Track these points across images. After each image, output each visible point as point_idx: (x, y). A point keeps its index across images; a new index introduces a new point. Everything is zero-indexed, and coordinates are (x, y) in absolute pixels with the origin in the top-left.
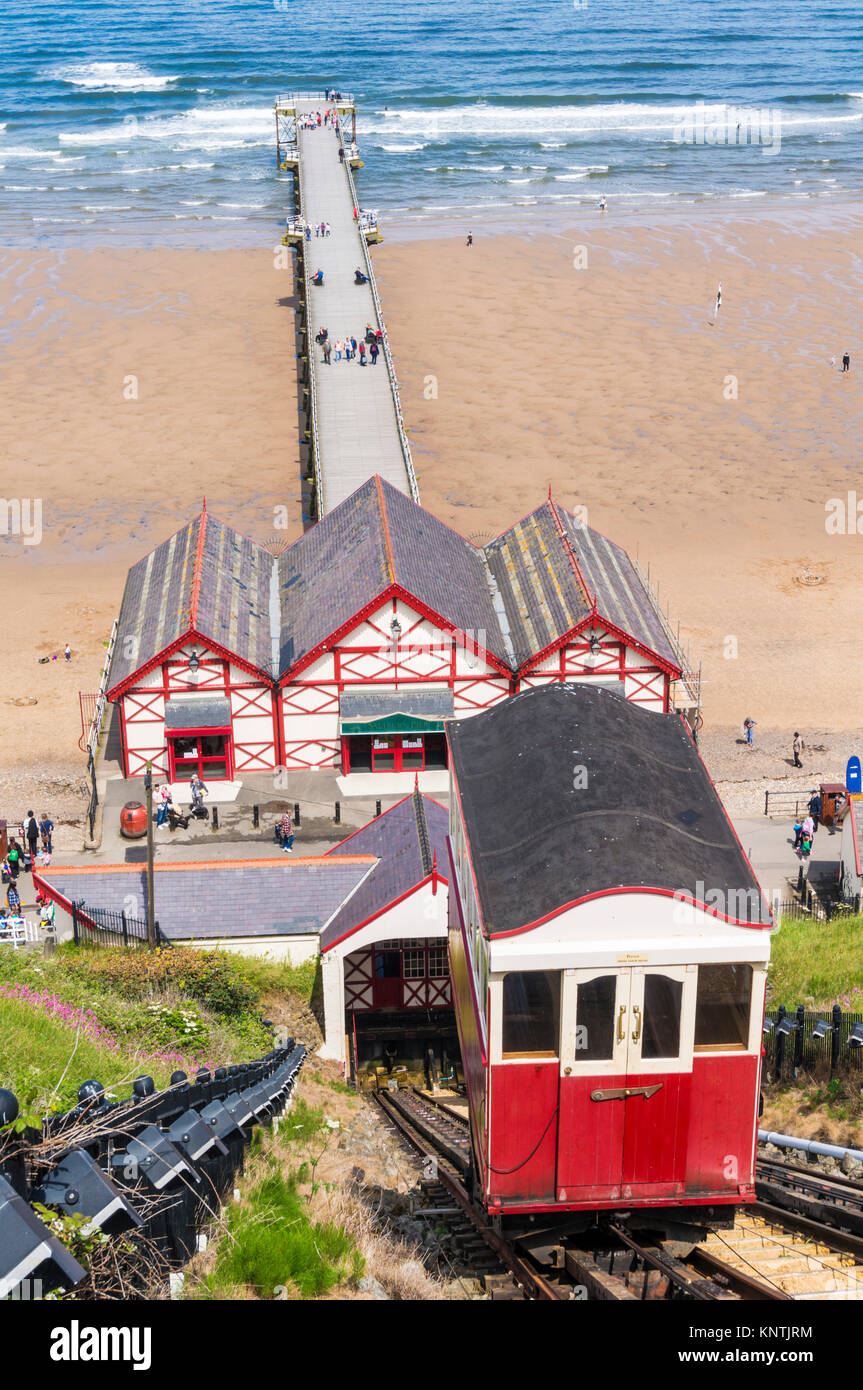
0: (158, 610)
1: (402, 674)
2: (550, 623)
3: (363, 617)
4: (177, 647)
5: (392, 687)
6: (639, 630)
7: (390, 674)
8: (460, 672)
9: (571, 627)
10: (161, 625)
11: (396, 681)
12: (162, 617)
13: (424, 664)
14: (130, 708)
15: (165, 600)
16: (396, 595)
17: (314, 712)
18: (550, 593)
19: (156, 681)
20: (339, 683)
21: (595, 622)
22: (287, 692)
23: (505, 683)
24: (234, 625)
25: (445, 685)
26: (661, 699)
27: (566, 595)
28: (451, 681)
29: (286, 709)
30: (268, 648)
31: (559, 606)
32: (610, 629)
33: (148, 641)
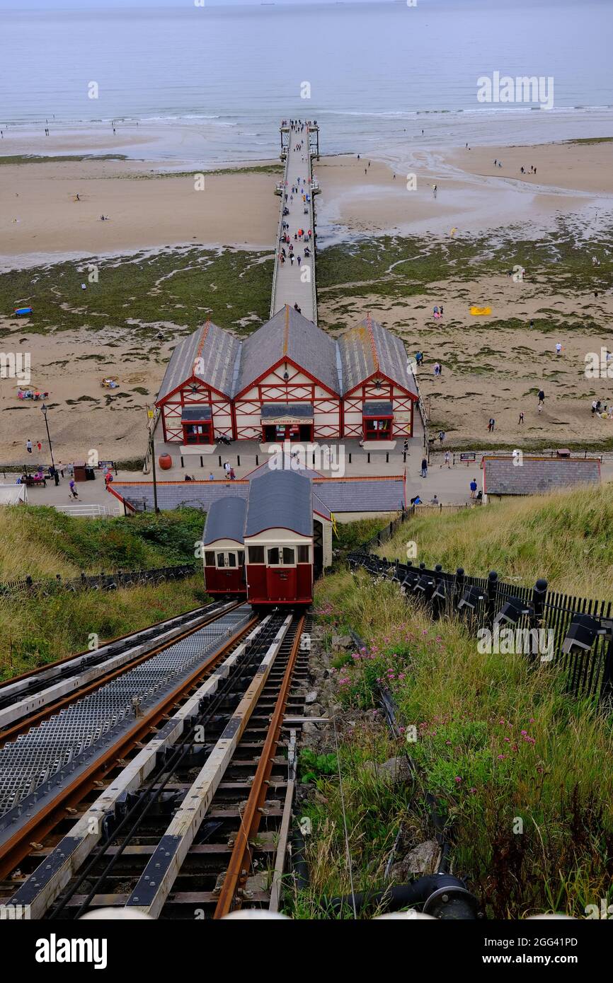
0: (182, 366)
1: (290, 397)
2: (359, 375)
3: (271, 371)
4: (186, 383)
5: (285, 403)
6: (400, 379)
7: (284, 397)
8: (316, 397)
9: (368, 377)
10: (182, 373)
11: (287, 400)
12: (183, 370)
13: (300, 393)
14: (166, 411)
15: (186, 361)
16: (286, 361)
17: (250, 414)
18: (361, 361)
19: (177, 398)
20: (262, 401)
21: (378, 374)
22: (237, 405)
23: (337, 402)
24: (215, 374)
25: (309, 403)
26: (410, 410)
27: (368, 362)
28: (313, 400)
29: (237, 412)
30: (231, 384)
31: (364, 367)
32: (386, 378)
33: (176, 381)
